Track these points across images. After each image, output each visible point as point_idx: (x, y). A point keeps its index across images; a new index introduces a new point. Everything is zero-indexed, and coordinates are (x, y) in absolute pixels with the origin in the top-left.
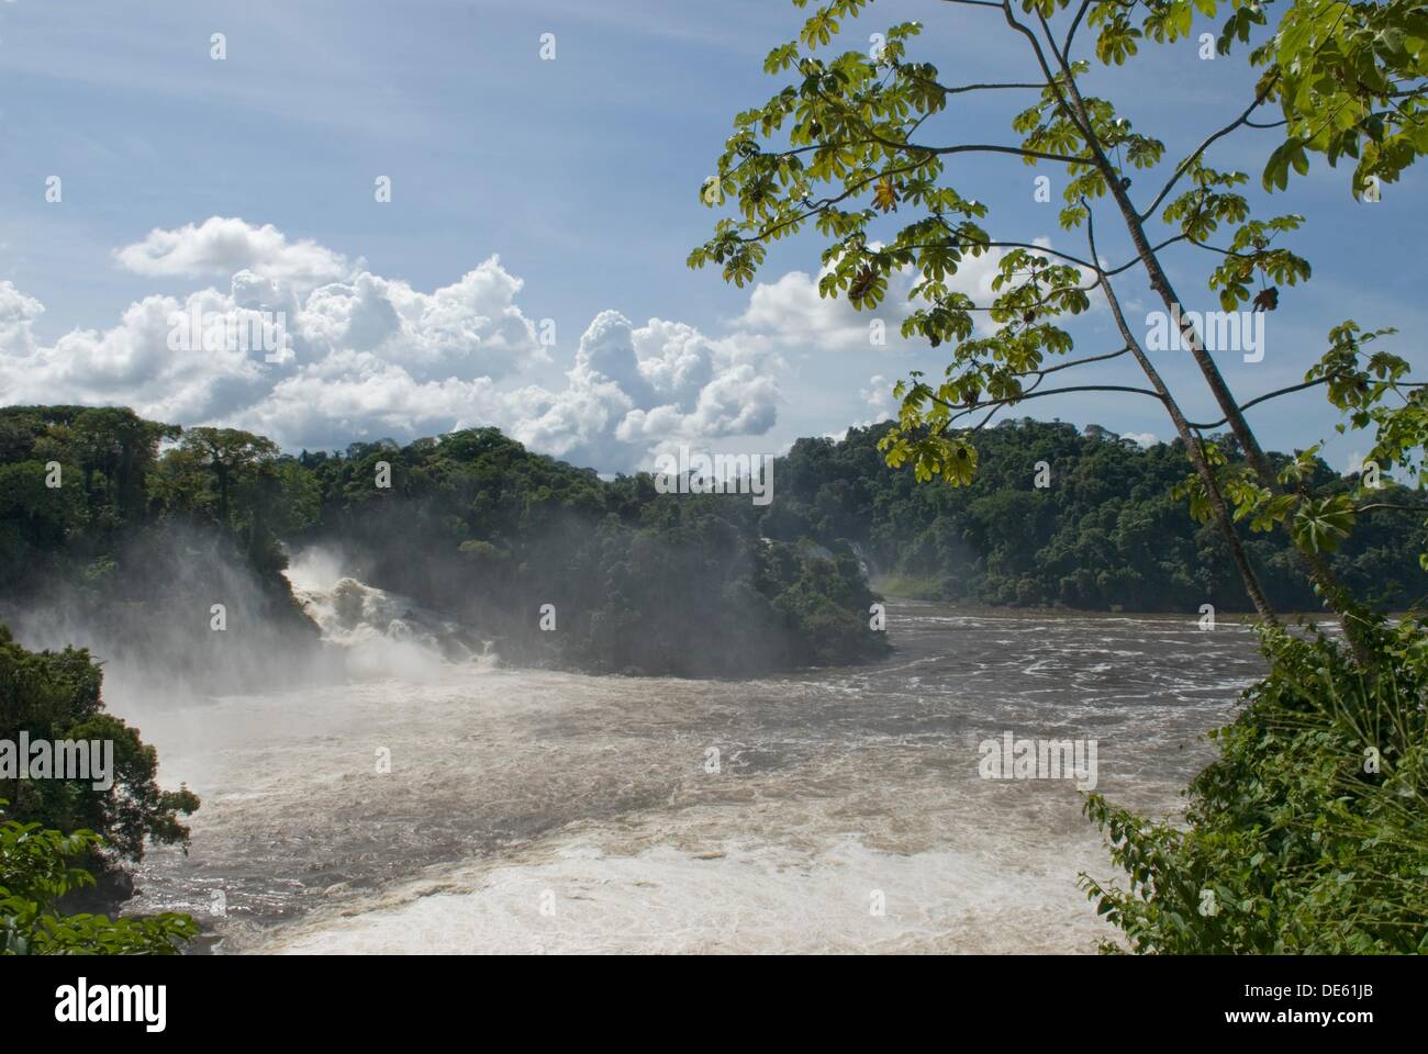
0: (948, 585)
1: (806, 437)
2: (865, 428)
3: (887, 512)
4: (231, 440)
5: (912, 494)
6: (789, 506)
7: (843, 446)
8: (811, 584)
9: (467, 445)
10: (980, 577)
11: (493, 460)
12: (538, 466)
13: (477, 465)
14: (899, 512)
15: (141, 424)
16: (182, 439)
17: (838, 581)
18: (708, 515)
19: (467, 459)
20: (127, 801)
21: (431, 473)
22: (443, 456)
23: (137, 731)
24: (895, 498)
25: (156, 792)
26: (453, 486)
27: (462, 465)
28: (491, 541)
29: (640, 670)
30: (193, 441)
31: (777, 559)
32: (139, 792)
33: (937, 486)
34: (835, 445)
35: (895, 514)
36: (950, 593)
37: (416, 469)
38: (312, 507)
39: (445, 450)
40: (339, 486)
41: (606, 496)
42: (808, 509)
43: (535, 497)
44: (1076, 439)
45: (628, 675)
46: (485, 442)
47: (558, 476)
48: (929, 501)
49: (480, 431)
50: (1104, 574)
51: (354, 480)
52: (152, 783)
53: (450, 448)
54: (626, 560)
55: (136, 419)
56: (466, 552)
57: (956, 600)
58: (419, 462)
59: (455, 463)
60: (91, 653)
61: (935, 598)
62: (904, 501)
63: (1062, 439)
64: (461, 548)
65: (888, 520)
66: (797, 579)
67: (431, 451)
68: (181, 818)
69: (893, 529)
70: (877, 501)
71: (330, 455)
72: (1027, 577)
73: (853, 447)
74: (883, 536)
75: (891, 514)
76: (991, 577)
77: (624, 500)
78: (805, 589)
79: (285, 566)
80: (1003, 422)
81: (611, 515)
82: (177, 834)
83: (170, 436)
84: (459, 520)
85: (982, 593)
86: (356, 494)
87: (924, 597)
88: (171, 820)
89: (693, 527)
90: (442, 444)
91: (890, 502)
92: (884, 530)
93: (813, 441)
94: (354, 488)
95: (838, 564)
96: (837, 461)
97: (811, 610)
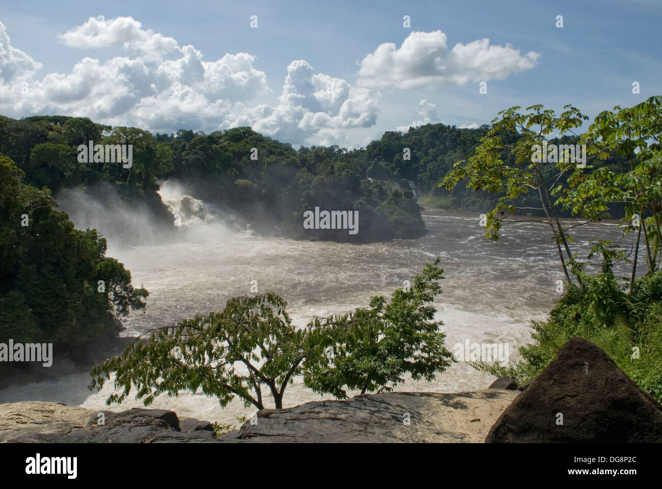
0: (453, 201)
1: (389, 131)
2: (417, 127)
3: (426, 167)
4: (133, 132)
5: (438, 159)
6: (381, 163)
7: (407, 136)
8: (392, 202)
9: (236, 135)
10: (467, 198)
11: (249, 142)
12: (270, 145)
13: (242, 144)
14: (432, 167)
15: (94, 125)
16: (112, 132)
17: (404, 200)
18: (347, 170)
19: (237, 142)
20: (121, 292)
21: (221, 148)
22: (226, 140)
23: (123, 265)
24: (430, 161)
25: (132, 288)
26: (231, 154)
27: (235, 144)
28: (249, 179)
29: (316, 238)
30: (116, 132)
31: (377, 190)
32: (126, 289)
33: (450, 156)
34: (403, 135)
35: (430, 169)
36: (453, 206)
37: (214, 146)
38: (170, 163)
39: (227, 137)
40: (180, 153)
41: (300, 160)
42: (389, 165)
43: (269, 160)
44: (516, 135)
45: (311, 241)
46: (245, 133)
47: (279, 150)
48: (446, 163)
49: (242, 128)
50: (525, 199)
51: (187, 150)
52: (130, 285)
53: (229, 136)
54: (310, 189)
55: (92, 123)
56: (238, 185)
57: (456, 208)
58: (216, 143)
59: (232, 143)
60: (97, 231)
61: (447, 208)
62: (434, 162)
63: (510, 135)
64: (236, 183)
65: (426, 171)
66: (386, 199)
67: (220, 138)
68: (142, 299)
69: (429, 176)
70: (422, 162)
71: (169, 136)
72: (489, 199)
73: (411, 136)
74: (424, 178)
75: (428, 168)
76: (473, 199)
77: (308, 162)
78: (389, 203)
79: (158, 189)
80: (482, 126)
81: (303, 169)
82: (141, 305)
83: (107, 130)
84: (235, 170)
85: (468, 206)
86: (188, 157)
87: (441, 207)
88: (139, 300)
89: (340, 175)
90: (226, 135)
91: (428, 163)
92: (425, 175)
93: (393, 133)
94: (187, 154)
95: (405, 193)
96: (403, 143)
97: (392, 213)
